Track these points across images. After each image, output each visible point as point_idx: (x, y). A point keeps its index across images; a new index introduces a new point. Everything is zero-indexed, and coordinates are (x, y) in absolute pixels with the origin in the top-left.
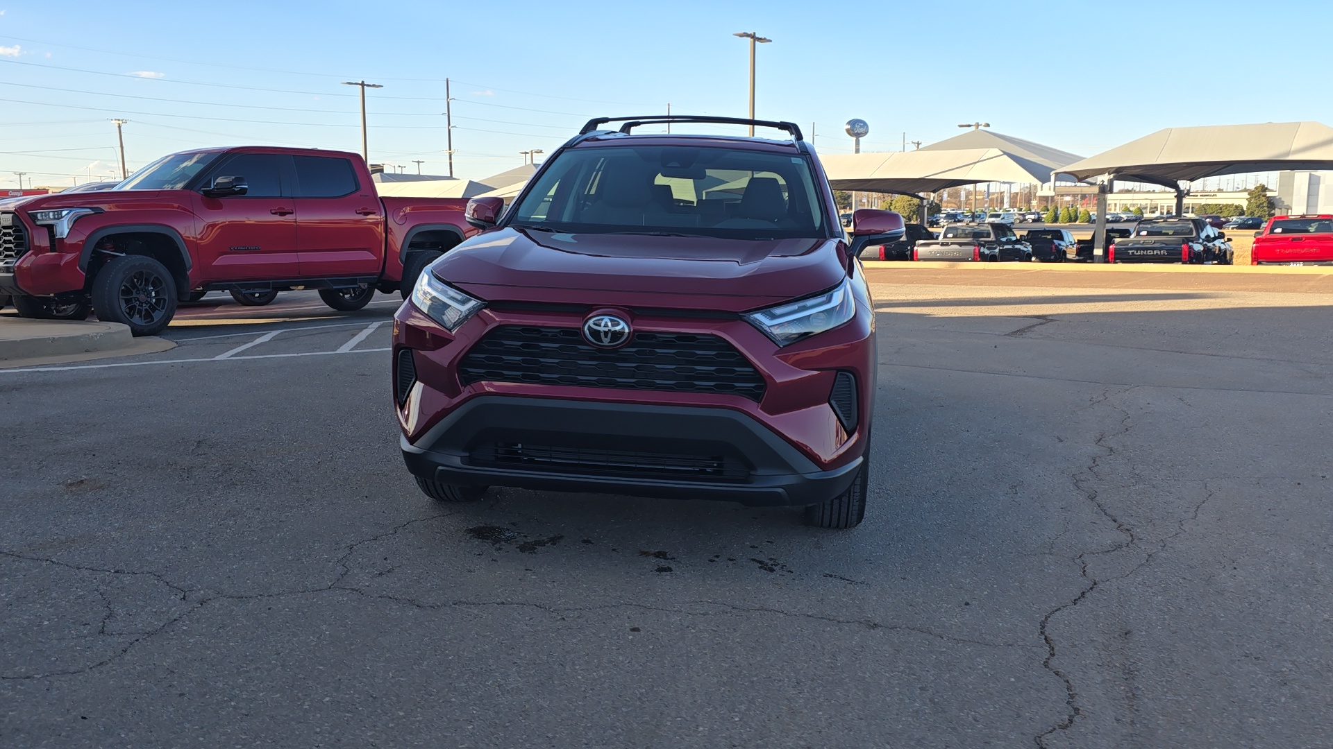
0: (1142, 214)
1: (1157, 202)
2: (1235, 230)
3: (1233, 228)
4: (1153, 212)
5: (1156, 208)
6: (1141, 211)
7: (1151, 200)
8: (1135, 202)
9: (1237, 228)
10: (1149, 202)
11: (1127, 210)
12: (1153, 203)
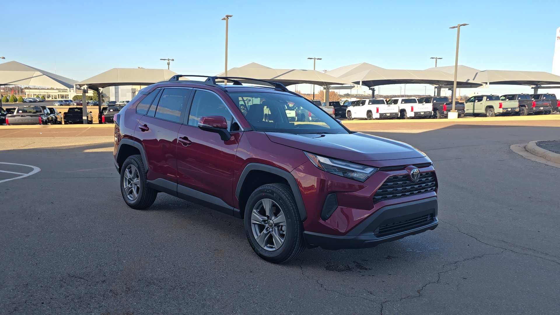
0: (45, 98)
1: (50, 93)
2: (92, 106)
3: (91, 105)
4: (49, 98)
5: (50, 96)
6: (44, 97)
7: (47, 93)
8: (41, 93)
9: (93, 105)
10: (46, 93)
11: (38, 97)
12: (48, 94)
